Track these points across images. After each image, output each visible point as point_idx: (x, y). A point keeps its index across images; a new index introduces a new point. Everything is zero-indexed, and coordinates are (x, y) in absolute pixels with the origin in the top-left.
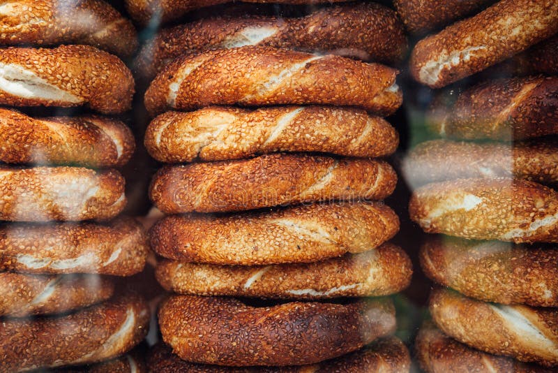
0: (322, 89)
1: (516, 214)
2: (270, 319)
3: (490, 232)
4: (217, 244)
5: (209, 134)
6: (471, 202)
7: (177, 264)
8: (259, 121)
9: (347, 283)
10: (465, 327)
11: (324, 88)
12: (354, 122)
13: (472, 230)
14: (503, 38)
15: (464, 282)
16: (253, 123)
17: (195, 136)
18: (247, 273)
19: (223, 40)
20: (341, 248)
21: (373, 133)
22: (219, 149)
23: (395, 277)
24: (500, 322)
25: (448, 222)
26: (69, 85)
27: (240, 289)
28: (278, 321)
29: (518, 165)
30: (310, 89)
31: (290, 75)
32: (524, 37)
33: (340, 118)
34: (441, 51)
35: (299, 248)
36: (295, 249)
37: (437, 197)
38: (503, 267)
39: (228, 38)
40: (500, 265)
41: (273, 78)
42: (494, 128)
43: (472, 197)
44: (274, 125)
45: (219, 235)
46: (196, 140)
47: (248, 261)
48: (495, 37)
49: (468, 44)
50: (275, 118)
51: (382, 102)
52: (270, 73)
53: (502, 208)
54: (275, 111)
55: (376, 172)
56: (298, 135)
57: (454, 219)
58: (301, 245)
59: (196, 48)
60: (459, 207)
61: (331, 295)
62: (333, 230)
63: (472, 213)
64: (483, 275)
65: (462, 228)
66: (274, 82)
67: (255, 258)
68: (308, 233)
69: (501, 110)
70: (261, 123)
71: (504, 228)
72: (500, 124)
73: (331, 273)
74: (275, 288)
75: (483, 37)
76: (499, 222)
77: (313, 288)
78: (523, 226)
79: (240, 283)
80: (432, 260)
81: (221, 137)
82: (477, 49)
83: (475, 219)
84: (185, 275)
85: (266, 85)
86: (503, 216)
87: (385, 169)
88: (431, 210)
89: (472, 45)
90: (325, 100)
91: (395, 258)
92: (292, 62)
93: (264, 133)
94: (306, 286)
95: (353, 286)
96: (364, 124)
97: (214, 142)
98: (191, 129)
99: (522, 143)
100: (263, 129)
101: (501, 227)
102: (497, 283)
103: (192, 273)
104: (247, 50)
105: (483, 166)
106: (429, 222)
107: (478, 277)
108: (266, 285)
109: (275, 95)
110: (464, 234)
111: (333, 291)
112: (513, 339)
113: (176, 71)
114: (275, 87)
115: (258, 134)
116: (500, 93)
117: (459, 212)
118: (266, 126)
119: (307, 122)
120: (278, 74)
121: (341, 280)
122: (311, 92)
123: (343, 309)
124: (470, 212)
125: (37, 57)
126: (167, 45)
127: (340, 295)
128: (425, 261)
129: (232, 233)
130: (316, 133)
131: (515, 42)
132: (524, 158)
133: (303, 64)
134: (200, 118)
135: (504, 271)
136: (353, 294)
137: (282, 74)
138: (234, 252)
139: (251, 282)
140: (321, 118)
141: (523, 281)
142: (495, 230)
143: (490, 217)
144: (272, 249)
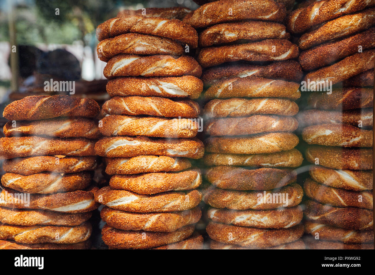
0: (276, 92)
1: (345, 137)
2: (256, 173)
3: (336, 143)
4: (237, 147)
5: (234, 108)
6: (328, 132)
7: (217, 155)
8: (253, 103)
9: (282, 161)
10: (325, 178)
11: (277, 92)
12: (286, 104)
13: (329, 142)
14: (341, 75)
15: (325, 162)
16: (251, 104)
17: (229, 108)
18: (246, 157)
19: (238, 74)
20: (281, 148)
21: (292, 108)
22: (239, 113)
23: (298, 160)
24: (339, 176)
25: (319, 140)
26: (188, 90)
27: (243, 163)
28: (259, 174)
29: (345, 119)
30: (272, 92)
31: (265, 87)
32: (348, 74)
33: (282, 102)
34: (317, 78)
35: (267, 148)
36: (266, 148)
37: (315, 131)
38: (340, 156)
39: (240, 73)
40: (339, 155)
41: (259, 88)
42: (336, 106)
43: (329, 131)
44: (259, 105)
45: (238, 143)
46: (230, 110)
47: (249, 152)
48: (338, 74)
49: (328, 76)
50: (259, 102)
51: (294, 96)
52: (258, 86)
53: (340, 134)
54: (259, 100)
55: (292, 122)
56: (267, 108)
57: (322, 139)
58: (268, 147)
59: (227, 76)
60: (324, 134)
61: (276, 166)
62: (279, 142)
63: (329, 136)
64: (333, 159)
65: (325, 141)
66: (259, 90)
67: (251, 151)
68: (270, 143)
69: (339, 99)
70: (254, 104)
71: (341, 141)
72: (339, 105)
73: (276, 158)
74: (256, 163)
75: (333, 74)
76: (339, 139)
77: (270, 163)
78: (347, 141)
79: (243, 161)
80: (311, 154)
81: (239, 109)
82: (331, 78)
83: (330, 138)
84: (221, 158)
85: (256, 91)
86: (340, 137)
87: (295, 120)
88: (312, 135)
89: (329, 77)
90: (277, 96)
91: (298, 153)
92: (266, 83)
93: (255, 107)
94: (268, 162)
95: (284, 163)
96: (289, 104)
97: (236, 110)
98: (228, 106)
99: (347, 111)
100: (255, 106)
101: (340, 141)
102: (338, 161)
103: (225, 158)
104: (249, 78)
105: (332, 120)
106: (311, 140)
107: (330, 159)
108: (253, 162)
109: (259, 94)
110: (326, 144)
111: (276, 164)
112: (343, 181)
113: (221, 85)
114: (259, 91)
115: (253, 108)
116: (339, 93)
117: (323, 136)
118: (256, 105)
119: (271, 104)
120: (261, 87)
121: (280, 160)
122: (272, 93)
123: (281, 170)
124: (328, 136)
125: (178, 81)
126: (215, 75)
127: (279, 166)
128: (308, 155)
129: (242, 142)
130: (274, 108)
131: (345, 76)
132: (347, 117)
133: (270, 83)
134: (231, 102)
135: (340, 157)
136: (283, 166)
137: (262, 87)
138: (244, 149)
139: (247, 161)
140: (275, 102)
141: (347, 160)
142: (337, 142)
143: (336, 138)
144: (258, 148)
